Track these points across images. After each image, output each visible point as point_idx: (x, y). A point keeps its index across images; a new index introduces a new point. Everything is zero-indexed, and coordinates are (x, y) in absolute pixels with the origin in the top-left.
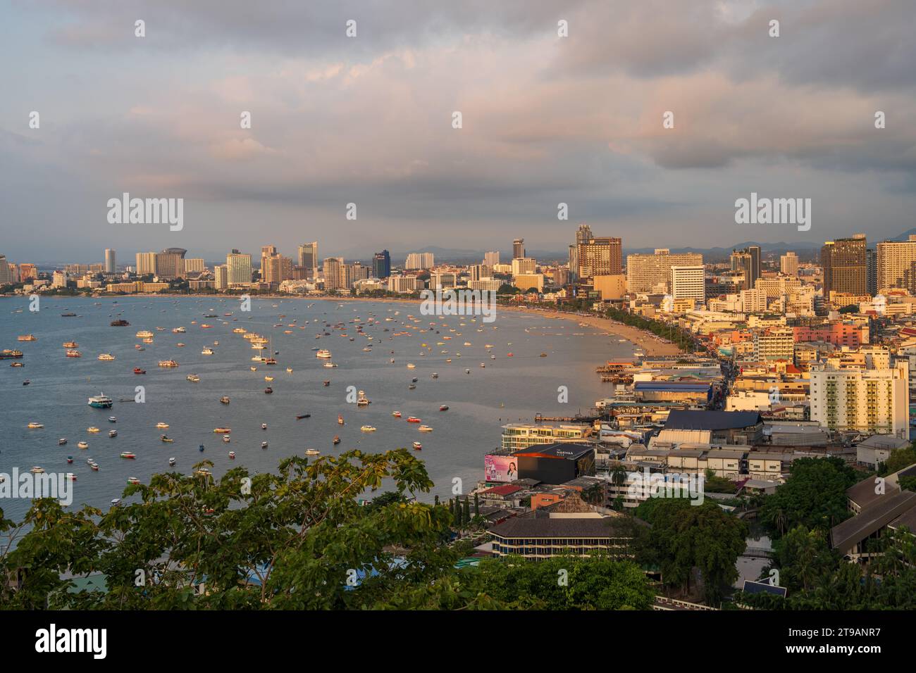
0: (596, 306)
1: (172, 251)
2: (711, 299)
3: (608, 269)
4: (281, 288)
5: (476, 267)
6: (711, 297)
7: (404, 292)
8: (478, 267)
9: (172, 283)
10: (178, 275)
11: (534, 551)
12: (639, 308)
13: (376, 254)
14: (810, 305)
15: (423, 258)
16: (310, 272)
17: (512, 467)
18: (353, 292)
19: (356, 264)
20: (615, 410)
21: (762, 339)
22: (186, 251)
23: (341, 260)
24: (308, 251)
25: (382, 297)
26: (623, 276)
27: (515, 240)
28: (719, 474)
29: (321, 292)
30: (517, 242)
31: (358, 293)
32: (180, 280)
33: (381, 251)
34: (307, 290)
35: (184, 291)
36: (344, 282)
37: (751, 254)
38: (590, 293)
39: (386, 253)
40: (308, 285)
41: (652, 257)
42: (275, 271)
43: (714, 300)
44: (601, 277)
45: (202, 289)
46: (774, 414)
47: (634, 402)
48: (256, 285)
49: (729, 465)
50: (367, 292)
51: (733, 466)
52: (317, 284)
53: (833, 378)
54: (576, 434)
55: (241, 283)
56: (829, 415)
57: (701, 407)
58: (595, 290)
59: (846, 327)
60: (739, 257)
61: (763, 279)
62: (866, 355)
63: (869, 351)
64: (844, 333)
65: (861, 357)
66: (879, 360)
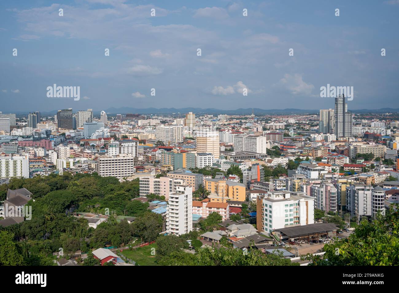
21: (5, 146)
37: (36, 114)
59: (46, 141)
60: (32, 115)
61: (40, 123)
62: (36, 151)
63: (37, 149)
64: (46, 143)
65: (33, 151)
66: (41, 152)
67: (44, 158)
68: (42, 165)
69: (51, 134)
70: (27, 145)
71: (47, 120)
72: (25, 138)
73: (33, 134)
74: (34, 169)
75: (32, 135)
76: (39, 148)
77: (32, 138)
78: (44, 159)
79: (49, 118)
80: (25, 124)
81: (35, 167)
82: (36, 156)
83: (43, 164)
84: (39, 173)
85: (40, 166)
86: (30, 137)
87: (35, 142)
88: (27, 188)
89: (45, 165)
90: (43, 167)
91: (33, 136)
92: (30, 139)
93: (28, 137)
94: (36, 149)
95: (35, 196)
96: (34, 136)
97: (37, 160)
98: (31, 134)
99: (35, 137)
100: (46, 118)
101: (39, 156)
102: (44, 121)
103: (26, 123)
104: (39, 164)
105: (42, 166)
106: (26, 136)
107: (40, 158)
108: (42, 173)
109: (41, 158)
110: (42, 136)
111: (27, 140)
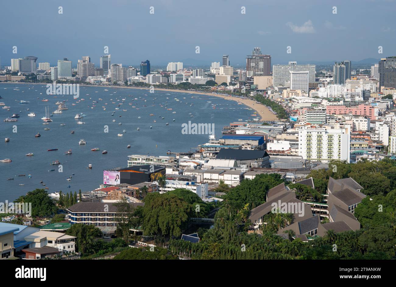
0: (252, 94)
1: (29, 58)
2: (312, 90)
3: (262, 73)
4: (87, 80)
5: (196, 70)
6: (312, 89)
7: (154, 84)
8: (197, 71)
9: (27, 77)
10: (32, 72)
11: (88, 219)
12: (272, 95)
13: (142, 62)
14: (361, 94)
15: (176, 65)
16: (107, 71)
17: (117, 177)
18: (126, 83)
19: (130, 68)
20: (203, 149)
21: (309, 112)
22: (37, 58)
23: (121, 65)
24: (105, 59)
25: (142, 86)
26: (271, 77)
27: (224, 55)
28: (226, 183)
29: (109, 83)
30: (225, 56)
31: (129, 83)
32: (33, 74)
33: (145, 61)
34: (101, 82)
35: (33, 81)
36: (122, 77)
37: (345, 65)
38: (251, 86)
39: (148, 62)
40: (102, 79)
41: (287, 67)
42: (85, 70)
43: (313, 90)
44: (258, 77)
45: (44, 80)
46: (285, 152)
47: (219, 145)
48: (74, 79)
49: (235, 178)
50: (134, 83)
51: (236, 178)
52: (107, 79)
53: (310, 133)
54: (165, 160)
55: (65, 77)
56: (307, 153)
57: (253, 148)
58: (254, 84)
59: (366, 106)
60: (339, 66)
61: (350, 80)
62: (355, 121)
63: (357, 119)
64: (365, 110)
65: (351, 122)
66: (363, 125)
67: (367, 133)
68: (365, 144)
69: (370, 97)
70: (338, 112)
71: (357, 74)
72: (332, 102)
73: (343, 96)
74: (354, 150)
75: (341, 98)
76: (360, 117)
77: (342, 102)
78: (368, 135)
79: (360, 70)
80: (330, 81)
81: (355, 147)
82: (355, 130)
83: (367, 142)
84: (365, 156)
85: (363, 146)
86: (339, 101)
87: (349, 108)
88: (355, 178)
89: (370, 144)
90: (366, 148)
91: (343, 98)
92: (339, 103)
93: (336, 100)
94: (355, 120)
95: (367, 191)
96: (344, 100)
97: (357, 136)
98: (341, 96)
99: (346, 100)
100: (357, 71)
101: (361, 131)
102: (354, 75)
103: (332, 79)
104: (361, 142)
105: (364, 146)
106: (333, 99)
107: (361, 133)
108: (370, 157)
109: (363, 133)
110: (357, 99)
111: (335, 105)
